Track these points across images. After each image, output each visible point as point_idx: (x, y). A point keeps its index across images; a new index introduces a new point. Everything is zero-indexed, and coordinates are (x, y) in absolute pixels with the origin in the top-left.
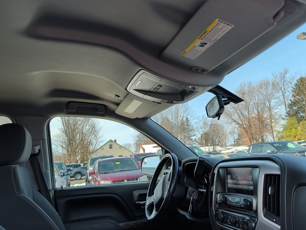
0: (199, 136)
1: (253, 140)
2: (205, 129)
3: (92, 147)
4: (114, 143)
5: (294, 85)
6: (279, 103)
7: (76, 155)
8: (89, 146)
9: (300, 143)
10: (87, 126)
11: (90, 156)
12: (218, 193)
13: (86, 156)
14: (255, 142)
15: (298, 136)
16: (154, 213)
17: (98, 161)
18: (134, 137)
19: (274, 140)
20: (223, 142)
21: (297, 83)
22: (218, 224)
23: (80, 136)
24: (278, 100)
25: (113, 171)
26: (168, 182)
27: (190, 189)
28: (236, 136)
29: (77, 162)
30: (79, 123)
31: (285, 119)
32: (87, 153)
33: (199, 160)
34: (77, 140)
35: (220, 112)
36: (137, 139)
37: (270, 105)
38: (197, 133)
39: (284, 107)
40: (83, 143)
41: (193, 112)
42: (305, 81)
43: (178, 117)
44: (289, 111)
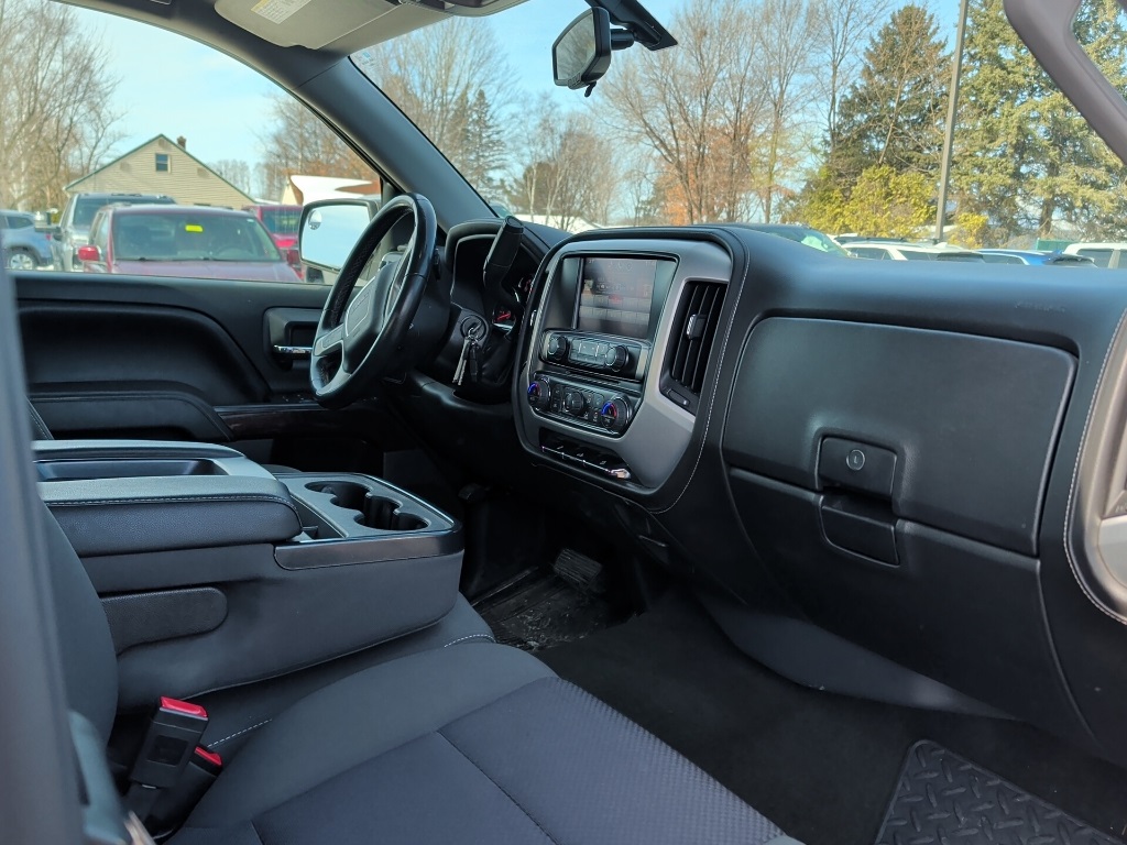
0: (518, 171)
1: (700, 210)
2: (544, 145)
3: (77, 153)
4: (174, 152)
5: (880, 34)
6: (813, 92)
7: (6, 179)
8: (66, 148)
9: (843, 241)
10: (56, 57)
11: (71, 189)
12: (546, 330)
13: (50, 187)
14: (704, 219)
15: (844, 216)
16: (341, 377)
17: (110, 212)
18: (261, 140)
19: (768, 219)
20: (598, 205)
21: (891, 27)
22: (532, 415)
23: (21, 98)
24: (812, 77)
25: (174, 257)
26: (397, 286)
27: (465, 316)
28: (647, 192)
29: (13, 207)
30: (18, 38)
31: (819, 151)
32: (56, 175)
33: (507, 225)
34: (10, 114)
35: (595, 71)
36: (274, 147)
37: (782, 93)
38: (510, 158)
39: (825, 106)
40: (40, 130)
41: (510, 73)
42: (916, 23)
43: (446, 85)
44: (839, 127)
